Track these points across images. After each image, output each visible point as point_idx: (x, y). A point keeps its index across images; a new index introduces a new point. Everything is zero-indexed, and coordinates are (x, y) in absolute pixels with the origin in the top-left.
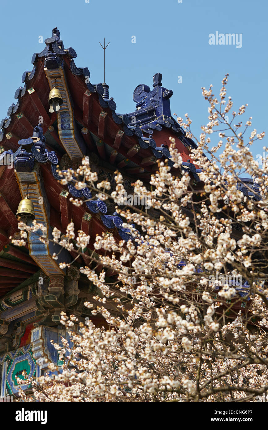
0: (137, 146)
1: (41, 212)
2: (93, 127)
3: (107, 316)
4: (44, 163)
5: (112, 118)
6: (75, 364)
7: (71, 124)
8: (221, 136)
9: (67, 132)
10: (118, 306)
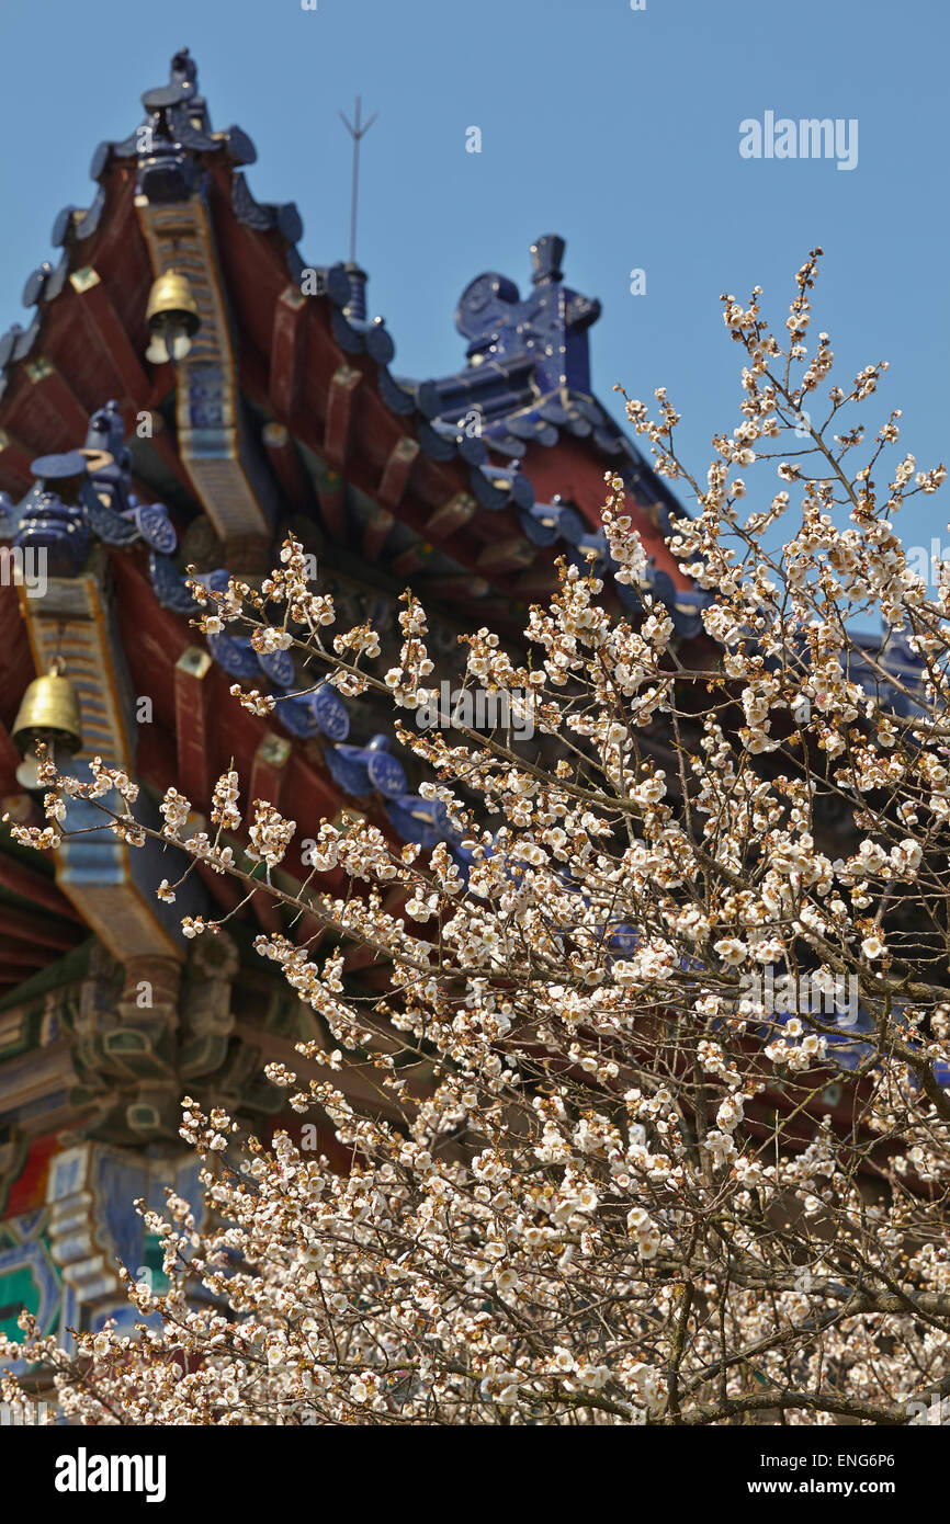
0: (464, 497)
1: (104, 724)
2: (306, 422)
3: (342, 1116)
4: (125, 546)
5: (376, 391)
6: (219, 1288)
7: (228, 411)
8: (786, 476)
9: (210, 435)
10: (388, 1082)
